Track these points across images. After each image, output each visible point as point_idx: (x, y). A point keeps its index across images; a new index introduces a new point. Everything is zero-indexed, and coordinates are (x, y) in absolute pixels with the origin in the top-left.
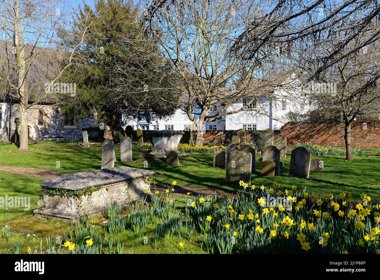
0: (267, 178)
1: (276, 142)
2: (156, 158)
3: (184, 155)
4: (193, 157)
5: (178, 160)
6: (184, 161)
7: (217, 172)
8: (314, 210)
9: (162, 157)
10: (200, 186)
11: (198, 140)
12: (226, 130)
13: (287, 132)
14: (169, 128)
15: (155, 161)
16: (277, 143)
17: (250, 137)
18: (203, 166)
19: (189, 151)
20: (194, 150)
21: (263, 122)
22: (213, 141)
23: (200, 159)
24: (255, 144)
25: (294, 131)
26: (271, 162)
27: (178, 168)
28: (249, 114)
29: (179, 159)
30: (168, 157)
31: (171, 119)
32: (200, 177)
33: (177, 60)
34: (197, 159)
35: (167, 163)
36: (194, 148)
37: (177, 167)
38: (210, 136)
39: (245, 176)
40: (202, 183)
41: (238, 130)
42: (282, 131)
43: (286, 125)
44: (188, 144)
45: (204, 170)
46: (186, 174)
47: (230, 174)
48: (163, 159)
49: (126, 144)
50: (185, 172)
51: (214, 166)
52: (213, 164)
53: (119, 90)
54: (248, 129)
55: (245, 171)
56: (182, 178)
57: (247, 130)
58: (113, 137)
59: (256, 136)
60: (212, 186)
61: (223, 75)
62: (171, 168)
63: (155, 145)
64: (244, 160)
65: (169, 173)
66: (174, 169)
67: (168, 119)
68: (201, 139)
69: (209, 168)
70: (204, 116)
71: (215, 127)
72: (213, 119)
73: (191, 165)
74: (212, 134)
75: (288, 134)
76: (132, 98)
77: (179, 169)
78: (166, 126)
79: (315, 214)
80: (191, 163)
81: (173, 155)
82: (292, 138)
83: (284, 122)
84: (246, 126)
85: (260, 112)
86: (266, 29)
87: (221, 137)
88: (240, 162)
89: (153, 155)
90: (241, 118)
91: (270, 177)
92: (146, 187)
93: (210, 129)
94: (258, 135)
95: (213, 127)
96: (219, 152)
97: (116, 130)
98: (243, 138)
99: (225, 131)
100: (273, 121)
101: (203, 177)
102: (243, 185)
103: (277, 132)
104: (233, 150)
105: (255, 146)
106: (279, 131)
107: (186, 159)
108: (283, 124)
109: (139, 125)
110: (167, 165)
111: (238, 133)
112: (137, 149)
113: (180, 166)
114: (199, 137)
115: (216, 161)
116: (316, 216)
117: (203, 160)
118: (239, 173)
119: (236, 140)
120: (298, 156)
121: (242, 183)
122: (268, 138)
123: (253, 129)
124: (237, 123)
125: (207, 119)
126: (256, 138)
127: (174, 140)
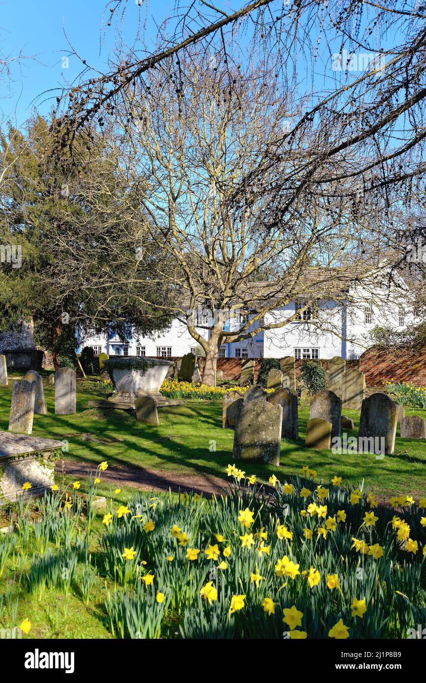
0: (316, 452)
1: (346, 382)
2: (118, 409)
3: (172, 404)
4: (190, 408)
5: (157, 414)
6: (170, 416)
7: (226, 438)
8: (353, 539)
9: (127, 408)
10: (182, 467)
11: (208, 375)
12: (264, 357)
13: (370, 363)
14: (163, 353)
15: (116, 413)
16: (349, 384)
17: (299, 371)
18: (205, 425)
19: (189, 396)
20: (197, 394)
21: (329, 345)
22: (238, 378)
23: (201, 412)
24: (309, 386)
25: (383, 361)
26: (324, 422)
27: (155, 429)
28: (304, 329)
29: (159, 412)
30: (139, 408)
31: (164, 336)
32: (191, 448)
33: (169, 229)
34: (196, 412)
35: (136, 419)
36: (197, 390)
37: (155, 427)
38: (235, 369)
39: (268, 449)
40: (188, 461)
41: (282, 359)
42: (362, 362)
43: (368, 351)
44: (190, 381)
45: (202, 434)
46: (165, 442)
47: (242, 445)
48: (129, 411)
49: (65, 382)
50: (166, 436)
51: (224, 426)
52: (222, 422)
53: (64, 281)
54: (304, 356)
55: (269, 439)
56: (153, 450)
57: (302, 358)
58: (55, 367)
59: (311, 370)
60: (204, 467)
61: (254, 259)
62: (143, 430)
63: (118, 385)
64: (269, 418)
65: (133, 439)
66: (147, 431)
67: (159, 337)
68: (212, 373)
69: (213, 431)
70: (219, 332)
71: (245, 352)
72: (236, 337)
73: (182, 423)
74: (237, 365)
75: (374, 366)
76: (87, 297)
77: (157, 431)
78: (158, 349)
79: (355, 548)
80: (183, 419)
81: (147, 404)
82: (380, 374)
83: (366, 346)
84: (299, 350)
85: (324, 327)
86: (299, 168)
87: (252, 370)
88: (260, 422)
89: (113, 404)
90: (289, 337)
91: (321, 450)
92: (44, 474)
93: (236, 355)
94: (313, 369)
95: (242, 352)
96: (233, 399)
97: (62, 354)
98: (291, 372)
99: (261, 360)
100: (348, 344)
101: (196, 447)
102: (233, 474)
103: (353, 363)
104: (258, 397)
105: (309, 388)
106: (358, 361)
107: (175, 411)
108: (364, 350)
109: (111, 347)
110: (137, 423)
111: (282, 363)
112: (95, 391)
113: (161, 426)
114: (209, 369)
115: (227, 416)
116: (357, 550)
117: (207, 414)
118: (258, 443)
119: (276, 377)
120: (374, 411)
121: (232, 471)
122: (336, 373)
123: (313, 357)
124: (282, 346)
125: (224, 338)
126: (310, 374)
127: (154, 376)
